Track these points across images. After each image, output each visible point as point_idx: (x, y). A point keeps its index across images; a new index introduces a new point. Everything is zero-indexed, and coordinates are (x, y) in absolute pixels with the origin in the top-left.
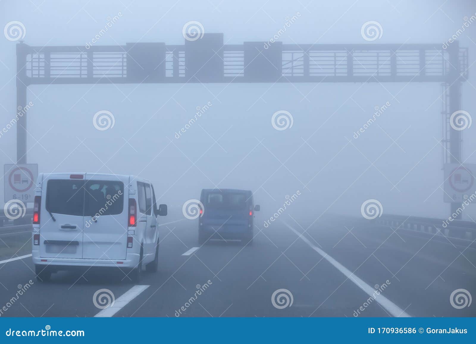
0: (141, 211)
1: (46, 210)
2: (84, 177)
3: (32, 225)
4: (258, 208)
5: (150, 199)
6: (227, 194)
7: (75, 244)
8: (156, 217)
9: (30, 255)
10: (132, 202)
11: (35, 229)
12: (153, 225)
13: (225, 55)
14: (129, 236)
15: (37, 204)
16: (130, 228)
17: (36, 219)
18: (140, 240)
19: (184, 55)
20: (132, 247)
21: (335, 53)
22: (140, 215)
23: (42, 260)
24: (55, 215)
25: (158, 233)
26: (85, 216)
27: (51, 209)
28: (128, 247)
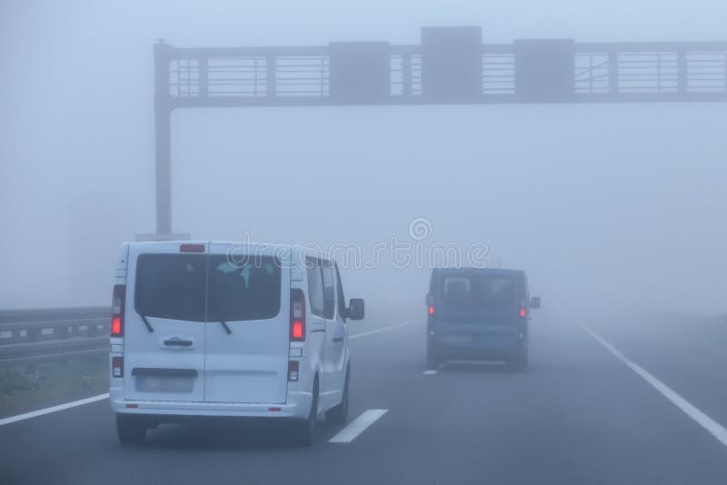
0: (315, 312)
1: (135, 312)
2: (206, 249)
3: (109, 340)
4: (536, 303)
5: (332, 288)
6: (479, 278)
7: (190, 374)
8: (344, 322)
9: (106, 396)
10: (297, 295)
11: (115, 348)
12: (338, 337)
13: (485, 60)
14: (292, 359)
15: (119, 301)
16: (294, 344)
17: (117, 327)
18: (313, 367)
19: (419, 61)
20: (296, 380)
21: (659, 55)
22: (312, 320)
23: (129, 406)
24: (152, 320)
25: (348, 352)
26: (209, 321)
27: (145, 308)
28: (289, 380)
